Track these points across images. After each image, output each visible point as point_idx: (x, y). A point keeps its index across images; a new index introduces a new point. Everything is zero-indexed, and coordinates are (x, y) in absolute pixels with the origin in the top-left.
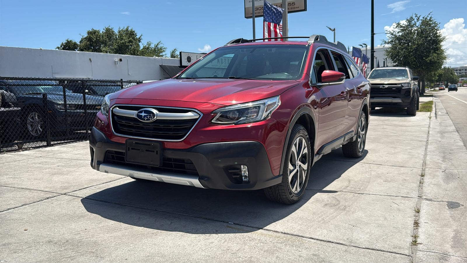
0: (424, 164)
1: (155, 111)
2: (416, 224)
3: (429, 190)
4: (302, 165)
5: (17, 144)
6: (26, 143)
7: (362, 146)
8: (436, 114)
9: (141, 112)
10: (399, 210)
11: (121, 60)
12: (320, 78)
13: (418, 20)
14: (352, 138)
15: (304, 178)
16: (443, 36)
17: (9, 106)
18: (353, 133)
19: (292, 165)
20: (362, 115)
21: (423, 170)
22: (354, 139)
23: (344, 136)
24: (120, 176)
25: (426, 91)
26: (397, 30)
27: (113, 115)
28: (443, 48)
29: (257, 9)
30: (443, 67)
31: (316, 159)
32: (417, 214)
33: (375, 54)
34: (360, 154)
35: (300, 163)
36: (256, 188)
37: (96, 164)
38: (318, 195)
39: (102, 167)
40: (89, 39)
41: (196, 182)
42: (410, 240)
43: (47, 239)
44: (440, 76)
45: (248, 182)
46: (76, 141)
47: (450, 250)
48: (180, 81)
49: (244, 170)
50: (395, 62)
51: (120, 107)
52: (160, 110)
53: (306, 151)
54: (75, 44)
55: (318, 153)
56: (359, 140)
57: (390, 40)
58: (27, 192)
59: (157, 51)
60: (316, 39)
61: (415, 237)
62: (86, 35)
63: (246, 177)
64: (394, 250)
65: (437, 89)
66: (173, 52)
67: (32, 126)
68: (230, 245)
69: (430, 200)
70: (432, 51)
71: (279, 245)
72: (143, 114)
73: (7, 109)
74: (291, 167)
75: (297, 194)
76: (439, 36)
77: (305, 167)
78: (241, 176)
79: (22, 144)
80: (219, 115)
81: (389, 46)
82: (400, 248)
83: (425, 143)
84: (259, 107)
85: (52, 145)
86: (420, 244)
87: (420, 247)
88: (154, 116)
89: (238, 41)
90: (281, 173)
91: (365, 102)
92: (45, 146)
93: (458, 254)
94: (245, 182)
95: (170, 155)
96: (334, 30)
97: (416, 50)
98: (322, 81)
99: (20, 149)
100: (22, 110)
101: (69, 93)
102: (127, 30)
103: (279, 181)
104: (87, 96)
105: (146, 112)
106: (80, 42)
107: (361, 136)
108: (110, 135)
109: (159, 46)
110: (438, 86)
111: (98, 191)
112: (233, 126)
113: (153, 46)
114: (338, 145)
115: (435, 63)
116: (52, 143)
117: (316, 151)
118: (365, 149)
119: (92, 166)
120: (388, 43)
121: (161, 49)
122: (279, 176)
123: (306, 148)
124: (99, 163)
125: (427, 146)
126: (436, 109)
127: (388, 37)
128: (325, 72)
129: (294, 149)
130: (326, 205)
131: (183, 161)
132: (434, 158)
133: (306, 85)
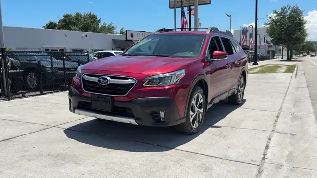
0: (281, 109)
1: (109, 78)
2: (267, 147)
3: (280, 126)
4: (200, 110)
5: (21, 93)
6: (27, 93)
7: (242, 97)
8: (296, 74)
9: (100, 78)
10: (259, 138)
11: (86, 36)
12: (212, 56)
13: (289, 9)
14: (234, 92)
15: (201, 117)
16: (305, 20)
17: (17, 69)
18: (235, 90)
19: (192, 111)
20: (241, 77)
21: (279, 113)
22: (236, 93)
23: (229, 91)
24: (85, 116)
25: (293, 57)
26: (275, 15)
27: (83, 80)
28: (305, 28)
29: (178, 2)
30: (305, 41)
31: (209, 107)
32: (269, 141)
33: (258, 32)
34: (240, 103)
35: (198, 109)
36: (170, 125)
37: (73, 109)
38: (210, 129)
39: (76, 111)
40: (64, 21)
41: (133, 121)
42: (262, 156)
43: (47, 153)
44: (303, 47)
45: (164, 122)
46: (58, 92)
47: (284, 163)
48: (125, 57)
49: (162, 114)
50: (272, 37)
51: (87, 75)
52: (112, 77)
53: (202, 101)
54: (55, 24)
55: (210, 103)
56: (239, 94)
57: (269, 22)
58: (32, 125)
59: (110, 29)
60: (211, 30)
61: (265, 155)
62: (62, 18)
63: (163, 118)
64: (251, 162)
65: (301, 55)
66: (122, 29)
67: (30, 81)
68: (154, 157)
69: (280, 132)
70: (297, 30)
71: (183, 158)
72: (102, 80)
73: (15, 71)
74: (191, 113)
75: (196, 128)
76: (302, 20)
77: (201, 111)
78: (161, 118)
79: (25, 93)
80: (147, 81)
81: (269, 26)
82: (255, 161)
83: (284, 95)
84: (172, 76)
85: (44, 94)
86: (267, 159)
87: (267, 161)
88: (108, 81)
89: (162, 30)
90: (185, 116)
91: (244, 69)
92: (39, 95)
93: (289, 165)
94: (163, 121)
95: (117, 104)
96: (230, 16)
97: (287, 29)
98: (214, 58)
99: (24, 96)
100: (24, 71)
101: (54, 60)
102: (90, 14)
103: (184, 120)
104: (66, 62)
105: (103, 78)
106: (59, 22)
107: (241, 91)
108: (81, 92)
109: (112, 26)
110: (302, 53)
111: (75, 124)
112: (156, 88)
113: (107, 25)
114: (224, 97)
115: (299, 38)
116: (44, 93)
117: (209, 102)
118: (244, 98)
119: (70, 110)
120: (268, 24)
121: (113, 27)
122: (184, 118)
123: (202, 100)
124: (75, 109)
125: (285, 97)
126: (297, 70)
127: (268, 21)
128: (216, 52)
129: (193, 102)
130: (214, 135)
131: (125, 108)
132: (288, 105)
133: (203, 61)
